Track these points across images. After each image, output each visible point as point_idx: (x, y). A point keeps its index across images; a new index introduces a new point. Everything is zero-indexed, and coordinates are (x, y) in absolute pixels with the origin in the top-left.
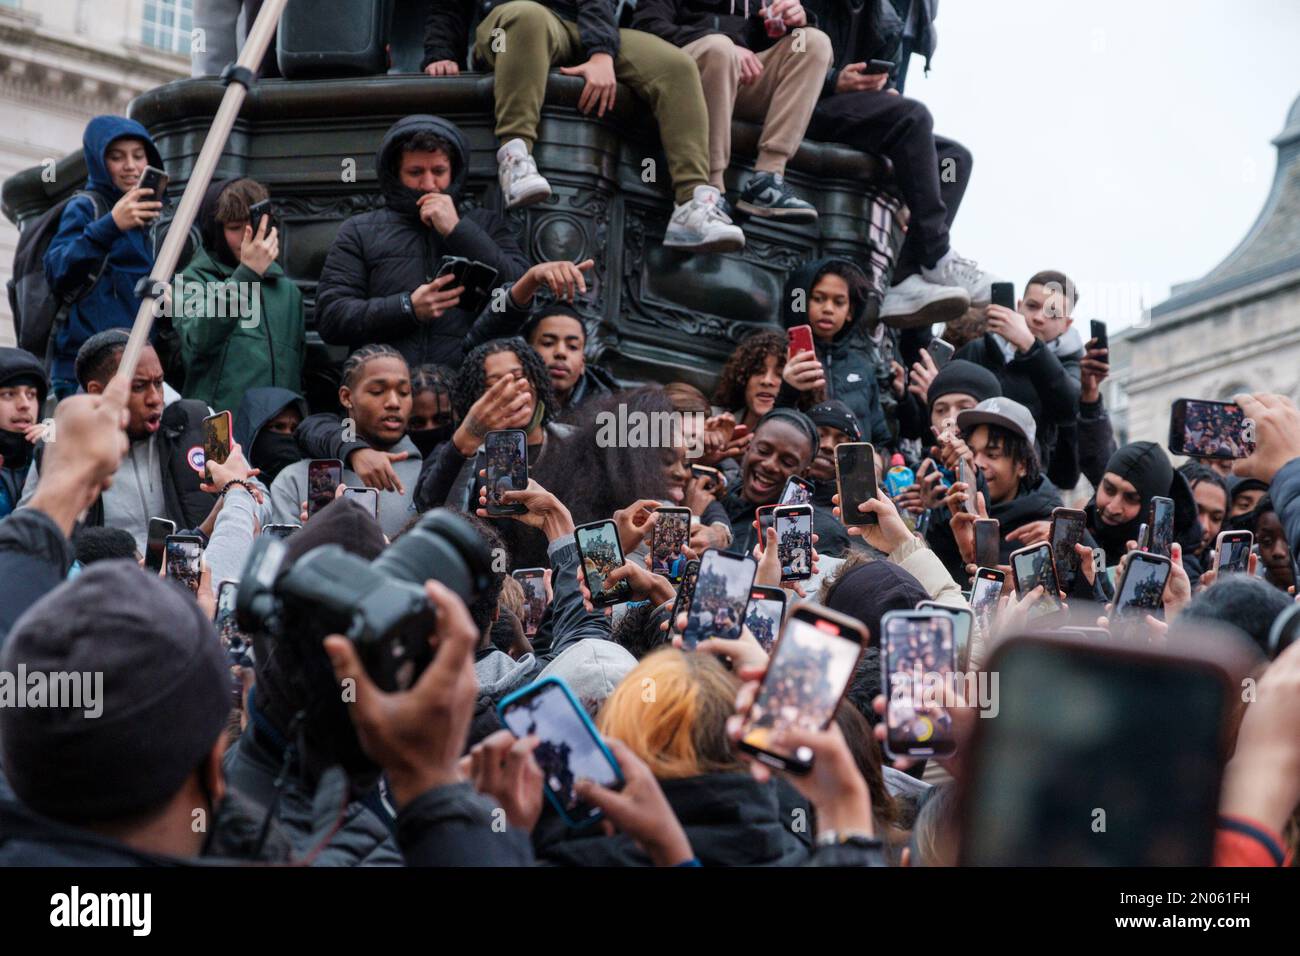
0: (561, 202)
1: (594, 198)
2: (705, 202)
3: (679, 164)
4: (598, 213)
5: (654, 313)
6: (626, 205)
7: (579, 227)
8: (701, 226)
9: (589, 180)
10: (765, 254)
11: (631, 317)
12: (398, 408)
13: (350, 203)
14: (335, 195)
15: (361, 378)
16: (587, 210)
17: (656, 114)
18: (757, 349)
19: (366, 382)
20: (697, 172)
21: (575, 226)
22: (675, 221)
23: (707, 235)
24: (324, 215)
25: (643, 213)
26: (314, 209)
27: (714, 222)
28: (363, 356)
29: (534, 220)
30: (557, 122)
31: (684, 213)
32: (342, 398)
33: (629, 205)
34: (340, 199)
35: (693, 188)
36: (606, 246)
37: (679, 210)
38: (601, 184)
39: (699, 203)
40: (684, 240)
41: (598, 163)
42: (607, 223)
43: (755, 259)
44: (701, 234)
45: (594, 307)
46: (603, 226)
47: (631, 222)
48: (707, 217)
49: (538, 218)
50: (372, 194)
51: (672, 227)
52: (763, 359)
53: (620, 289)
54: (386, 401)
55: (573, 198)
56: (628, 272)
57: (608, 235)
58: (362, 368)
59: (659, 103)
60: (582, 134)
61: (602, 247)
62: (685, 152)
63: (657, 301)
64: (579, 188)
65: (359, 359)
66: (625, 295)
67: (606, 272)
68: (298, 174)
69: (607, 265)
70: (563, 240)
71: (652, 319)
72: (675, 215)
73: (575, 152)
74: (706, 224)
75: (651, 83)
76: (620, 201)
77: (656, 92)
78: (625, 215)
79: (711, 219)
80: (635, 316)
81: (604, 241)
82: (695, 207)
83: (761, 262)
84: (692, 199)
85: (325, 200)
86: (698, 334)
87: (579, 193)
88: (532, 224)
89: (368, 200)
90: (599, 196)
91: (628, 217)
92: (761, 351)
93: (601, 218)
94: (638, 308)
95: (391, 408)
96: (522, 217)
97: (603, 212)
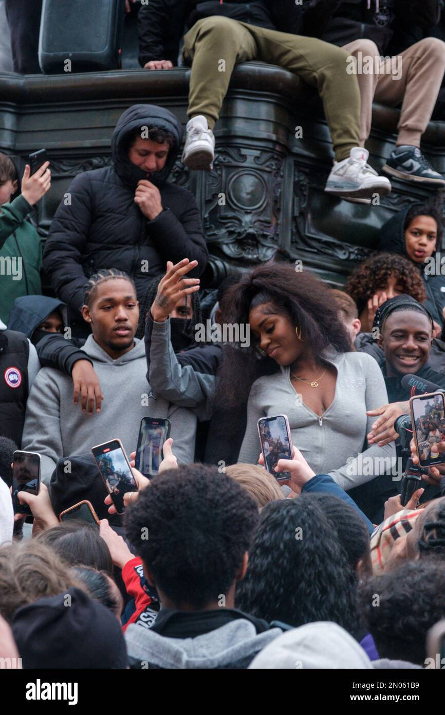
0: (248, 160)
1: (272, 158)
2: (359, 159)
3: (340, 131)
4: (275, 169)
5: (314, 244)
6: (295, 165)
7: (261, 179)
8: (357, 177)
9: (270, 145)
10: (396, 201)
11: (299, 247)
12: (126, 320)
13: (91, 164)
14: (79, 158)
15: (95, 298)
16: (267, 167)
17: (321, 94)
18: (383, 271)
19: (99, 301)
20: (352, 137)
21: (259, 179)
22: (335, 173)
23: (361, 184)
24: (72, 172)
25: (307, 170)
26: (65, 168)
27: (368, 174)
28: (96, 280)
29: (228, 174)
30: (245, 102)
31: (342, 168)
32: (84, 315)
33: (297, 165)
34: (84, 161)
35: (350, 149)
36: (281, 193)
37: (337, 166)
38: (278, 148)
39: (354, 160)
40: (342, 187)
41: (275, 132)
42: (282, 177)
43: (388, 205)
44: (357, 183)
45: (273, 238)
46: (279, 179)
47: (298, 177)
48: (362, 170)
49: (230, 174)
50: (107, 157)
51: (332, 177)
52: (386, 279)
53: (291, 227)
54: (115, 315)
55: (257, 158)
56: (297, 214)
57: (282, 186)
58: (96, 290)
59: (325, 85)
60: (264, 110)
61: (278, 194)
62: (344, 122)
63: (317, 235)
64: (262, 151)
65: (93, 282)
66: (294, 231)
67: (281, 213)
68: (52, 143)
69: (282, 208)
70: (249, 189)
71: (314, 248)
72: (334, 169)
73: (258, 124)
74: (361, 176)
75: (319, 71)
76: (291, 161)
77: (323, 77)
78: (294, 171)
79: (364, 172)
80: (302, 246)
81: (279, 190)
82: (351, 163)
83: (392, 207)
84: (349, 157)
85: (73, 162)
86: (348, 259)
87: (261, 154)
88: (227, 176)
89: (104, 162)
90: (276, 157)
91: (296, 173)
92: (386, 274)
93: (277, 173)
94: (305, 240)
95: (120, 320)
96: (219, 172)
97: (279, 169)
